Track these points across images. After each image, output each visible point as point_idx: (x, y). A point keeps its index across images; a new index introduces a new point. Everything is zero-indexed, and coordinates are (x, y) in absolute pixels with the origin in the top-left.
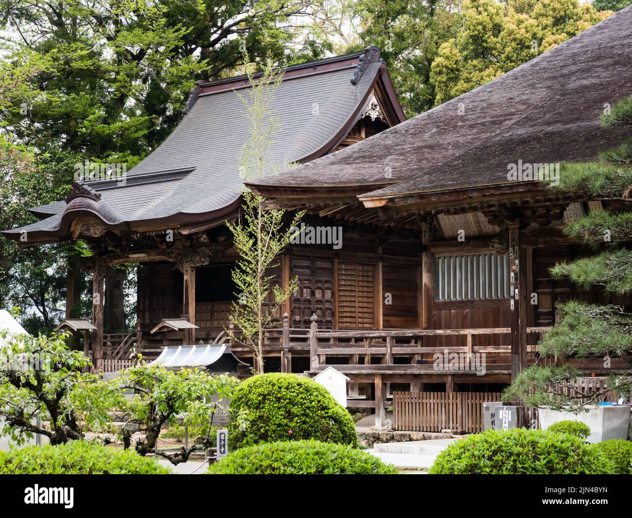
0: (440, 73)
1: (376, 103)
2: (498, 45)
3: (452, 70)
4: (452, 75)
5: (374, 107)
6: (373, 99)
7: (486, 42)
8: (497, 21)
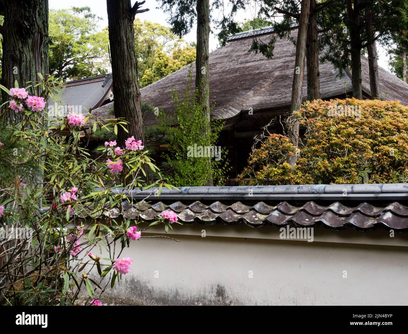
0: (145, 81)
1: (112, 94)
2: (166, 72)
3: (149, 80)
4: (149, 82)
5: (111, 96)
6: (111, 93)
7: (162, 71)
8: (166, 63)
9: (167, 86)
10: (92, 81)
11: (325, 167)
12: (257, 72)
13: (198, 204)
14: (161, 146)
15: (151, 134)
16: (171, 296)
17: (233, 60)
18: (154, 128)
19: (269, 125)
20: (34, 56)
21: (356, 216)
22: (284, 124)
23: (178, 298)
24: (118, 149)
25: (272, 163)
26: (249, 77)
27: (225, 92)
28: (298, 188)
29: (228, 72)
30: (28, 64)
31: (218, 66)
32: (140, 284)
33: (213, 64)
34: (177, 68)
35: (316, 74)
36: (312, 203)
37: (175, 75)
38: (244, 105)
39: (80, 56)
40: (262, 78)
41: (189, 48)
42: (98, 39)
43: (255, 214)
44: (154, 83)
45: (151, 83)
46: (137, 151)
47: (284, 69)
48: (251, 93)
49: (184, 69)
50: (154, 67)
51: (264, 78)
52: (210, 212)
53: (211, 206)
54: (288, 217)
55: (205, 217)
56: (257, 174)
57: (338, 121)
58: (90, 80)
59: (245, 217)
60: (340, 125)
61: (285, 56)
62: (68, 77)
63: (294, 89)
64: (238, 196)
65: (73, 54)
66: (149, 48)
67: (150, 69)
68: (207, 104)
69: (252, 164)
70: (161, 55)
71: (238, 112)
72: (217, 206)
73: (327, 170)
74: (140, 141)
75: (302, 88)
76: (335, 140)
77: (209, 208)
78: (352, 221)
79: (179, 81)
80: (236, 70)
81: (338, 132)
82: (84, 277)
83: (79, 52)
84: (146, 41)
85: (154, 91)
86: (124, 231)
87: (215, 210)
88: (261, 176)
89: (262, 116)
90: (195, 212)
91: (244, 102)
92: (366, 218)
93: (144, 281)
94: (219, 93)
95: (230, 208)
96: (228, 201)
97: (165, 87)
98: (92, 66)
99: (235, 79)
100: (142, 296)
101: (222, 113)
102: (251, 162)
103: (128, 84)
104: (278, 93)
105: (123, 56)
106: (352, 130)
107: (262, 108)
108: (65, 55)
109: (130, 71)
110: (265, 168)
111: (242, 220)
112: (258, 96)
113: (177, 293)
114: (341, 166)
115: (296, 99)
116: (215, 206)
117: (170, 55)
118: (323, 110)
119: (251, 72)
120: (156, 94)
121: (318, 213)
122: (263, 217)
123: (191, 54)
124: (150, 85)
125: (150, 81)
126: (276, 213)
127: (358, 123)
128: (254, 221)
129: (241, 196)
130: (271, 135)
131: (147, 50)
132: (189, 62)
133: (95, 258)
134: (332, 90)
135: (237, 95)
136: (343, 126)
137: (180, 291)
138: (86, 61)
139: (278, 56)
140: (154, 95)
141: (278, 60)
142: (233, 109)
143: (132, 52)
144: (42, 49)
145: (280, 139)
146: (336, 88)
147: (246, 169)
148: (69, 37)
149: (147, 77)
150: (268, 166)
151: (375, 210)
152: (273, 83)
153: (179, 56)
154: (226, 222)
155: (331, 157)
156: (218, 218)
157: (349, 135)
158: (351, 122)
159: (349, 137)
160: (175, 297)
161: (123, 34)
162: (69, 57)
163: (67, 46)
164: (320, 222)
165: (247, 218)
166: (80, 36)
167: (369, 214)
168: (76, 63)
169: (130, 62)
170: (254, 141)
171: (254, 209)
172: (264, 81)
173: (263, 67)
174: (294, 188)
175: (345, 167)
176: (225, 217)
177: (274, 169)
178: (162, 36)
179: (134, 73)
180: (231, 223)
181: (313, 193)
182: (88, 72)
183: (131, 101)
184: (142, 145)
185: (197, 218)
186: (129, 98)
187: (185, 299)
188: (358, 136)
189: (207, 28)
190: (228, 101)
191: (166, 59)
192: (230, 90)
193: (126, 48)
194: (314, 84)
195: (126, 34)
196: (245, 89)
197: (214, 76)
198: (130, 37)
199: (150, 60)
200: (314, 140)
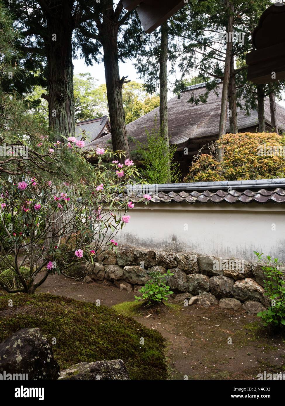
0: (128, 120)
5: (106, 130)
6: (106, 128)
8: (141, 108)
9: (142, 123)
10: (94, 121)
11: (231, 172)
12: (200, 112)
13: (162, 193)
14: (139, 162)
15: (133, 155)
16: (148, 242)
17: (184, 105)
18: (135, 152)
19: (202, 149)
20: (67, 113)
21: (242, 196)
22: (210, 148)
23: (152, 243)
24: (119, 164)
25: (203, 170)
26: (194, 116)
27: (179, 126)
28: (214, 183)
29: (181, 113)
30: (63, 118)
31: (175, 109)
32: (132, 236)
33: (171, 108)
34: (148, 111)
35: (235, 115)
36: (221, 191)
37: (146, 116)
38: (191, 134)
39: (85, 105)
40: (202, 117)
41: (155, 97)
42: (96, 93)
43: (191, 197)
44: (133, 122)
45: (131, 122)
46: (130, 166)
47: (217, 110)
48: (195, 126)
49: (152, 112)
50: (133, 111)
51: (204, 117)
52: (168, 197)
53: (169, 194)
54: (208, 198)
55: (165, 200)
56: (194, 177)
57: (240, 146)
58: (92, 120)
59: (186, 199)
60: (240, 149)
61: (218, 101)
62: (78, 119)
63: (220, 125)
64: (183, 188)
65: (80, 104)
66: (129, 98)
67: (131, 112)
68: (167, 136)
69: (192, 172)
70: (138, 103)
71: (187, 139)
72: (172, 194)
73: (233, 173)
74: (132, 161)
75: (226, 124)
76: (238, 157)
77: (167, 195)
78: (240, 199)
79: (149, 120)
80: (186, 112)
81: (240, 152)
82: (109, 224)
83: (84, 103)
84: (127, 94)
85: (134, 127)
86: (126, 204)
87: (171, 196)
88: (196, 178)
89: (203, 141)
90: (160, 197)
91: (191, 133)
92: (248, 197)
93: (134, 235)
94: (175, 127)
95: (179, 195)
96: (177, 191)
97: (141, 124)
98: (92, 111)
99: (185, 118)
100: (133, 243)
101: (177, 140)
102: (191, 170)
103: (120, 126)
104: (213, 126)
105: (116, 109)
106: (247, 151)
107: (203, 136)
108: (76, 104)
109: (121, 118)
110: (199, 173)
111: (184, 200)
112: (200, 128)
113: (152, 240)
114: (241, 171)
115: (222, 131)
116: (171, 194)
117: (143, 102)
118: (232, 140)
119: (196, 112)
120: (135, 128)
121: (224, 196)
122: (195, 199)
123: (156, 101)
124: (131, 123)
125: (131, 121)
126: (202, 197)
127: (251, 147)
128: (191, 201)
129: (184, 188)
130: (202, 155)
131: (128, 99)
132: (156, 107)
133: (114, 215)
134: (248, 123)
135: (187, 128)
136: (242, 149)
137: (153, 239)
138: (89, 108)
139: (213, 101)
140: (133, 129)
141: (213, 104)
142: (185, 137)
143: (122, 107)
144: (71, 109)
145: (207, 157)
146: (250, 122)
147: (189, 174)
148: (77, 93)
149: (129, 118)
150: (201, 172)
151: (253, 193)
152: (210, 119)
153: (149, 103)
154: (177, 202)
155: (235, 166)
156: (172, 200)
157: (245, 154)
158: (247, 147)
159: (245, 155)
160: (151, 242)
161: (116, 96)
162: (78, 106)
163: (77, 99)
164: (224, 200)
165: (187, 199)
166: (84, 92)
167: (249, 195)
168: (83, 110)
169: (120, 113)
170: (193, 158)
171: (191, 195)
172: (204, 119)
173: (203, 109)
174: (212, 183)
175: (242, 172)
176: (176, 199)
177: (204, 174)
178: (137, 89)
179: (123, 119)
180: (179, 202)
181: (222, 186)
182: (90, 115)
183: (122, 136)
184: (133, 163)
185: (161, 200)
186: (120, 135)
187: (156, 243)
188: (250, 154)
189: (166, 89)
190: (181, 132)
191: (141, 105)
192: (182, 125)
193: (117, 104)
194: (233, 121)
195: (117, 96)
196: (192, 124)
197: (172, 115)
198: (120, 98)
199: (130, 106)
200: (226, 157)
